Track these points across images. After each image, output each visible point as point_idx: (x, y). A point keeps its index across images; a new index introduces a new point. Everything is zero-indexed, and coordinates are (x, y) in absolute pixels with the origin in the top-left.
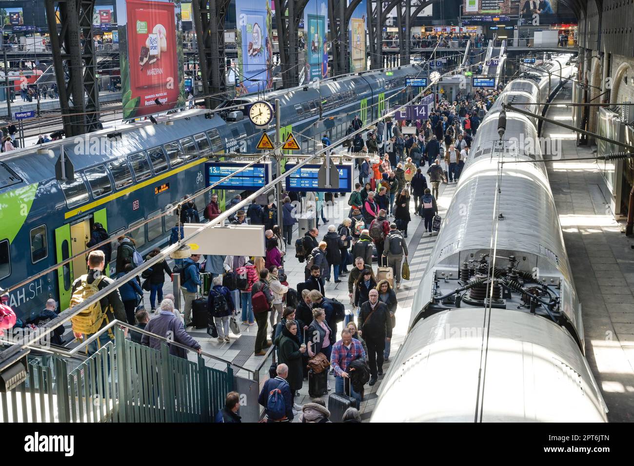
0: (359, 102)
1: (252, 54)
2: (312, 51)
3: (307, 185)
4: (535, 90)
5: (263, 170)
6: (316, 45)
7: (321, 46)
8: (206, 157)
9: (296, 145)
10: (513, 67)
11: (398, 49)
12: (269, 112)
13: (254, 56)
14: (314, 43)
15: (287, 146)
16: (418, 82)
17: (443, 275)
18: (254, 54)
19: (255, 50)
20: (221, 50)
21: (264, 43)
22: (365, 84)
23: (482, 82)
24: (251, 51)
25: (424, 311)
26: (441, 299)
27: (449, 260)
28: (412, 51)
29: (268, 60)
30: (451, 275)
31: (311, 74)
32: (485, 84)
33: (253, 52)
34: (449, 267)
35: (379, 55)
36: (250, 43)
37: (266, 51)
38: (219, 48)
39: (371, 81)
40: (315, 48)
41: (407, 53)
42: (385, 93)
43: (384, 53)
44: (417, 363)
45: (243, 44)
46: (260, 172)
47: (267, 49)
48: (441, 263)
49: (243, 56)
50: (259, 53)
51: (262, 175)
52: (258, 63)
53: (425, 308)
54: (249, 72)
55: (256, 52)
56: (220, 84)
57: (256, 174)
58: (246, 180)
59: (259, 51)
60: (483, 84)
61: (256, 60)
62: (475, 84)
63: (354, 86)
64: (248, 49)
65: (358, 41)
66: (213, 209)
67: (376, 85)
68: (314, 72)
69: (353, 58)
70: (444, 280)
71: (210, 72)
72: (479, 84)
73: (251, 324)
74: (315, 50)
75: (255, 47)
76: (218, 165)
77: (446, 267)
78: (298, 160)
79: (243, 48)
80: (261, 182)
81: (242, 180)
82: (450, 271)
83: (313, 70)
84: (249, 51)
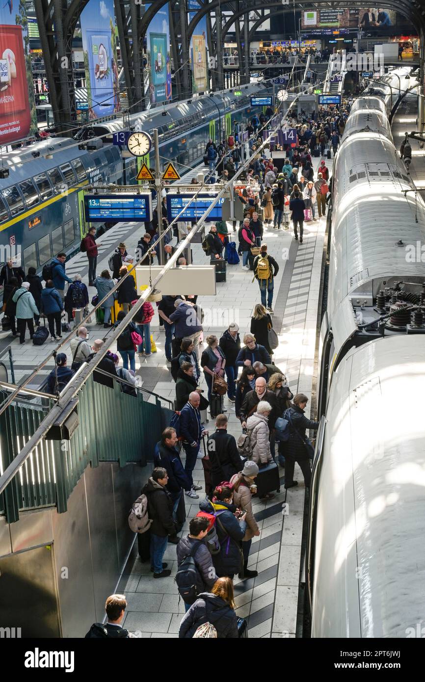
0: (207, 124)
1: (99, 76)
2: (156, 71)
3: (189, 215)
4: (382, 105)
5: (143, 201)
6: (160, 64)
7: (164, 66)
8: (85, 190)
9: (176, 175)
10: (352, 82)
11: (236, 66)
12: (147, 142)
13: (101, 79)
14: (157, 62)
15: (166, 176)
16: (263, 101)
17: (358, 303)
18: (101, 76)
19: (101, 73)
20: (70, 74)
21: (110, 66)
22: (212, 105)
23: (327, 99)
24: (98, 73)
25: (351, 339)
26: (364, 327)
27: (363, 289)
28: (252, 67)
29: (115, 83)
30: (366, 303)
31: (156, 95)
32: (331, 102)
33: (100, 74)
34: (363, 295)
35: (220, 73)
36: (97, 65)
37: (112, 73)
38: (68, 72)
39: (218, 102)
40: (159, 67)
41: (247, 70)
42: (232, 113)
43: (225, 71)
44: (370, 389)
45: (90, 67)
46: (141, 203)
47: (113, 71)
48: (355, 291)
49: (91, 79)
50: (106, 76)
51: (143, 207)
52: (105, 86)
53: (351, 336)
54: (98, 96)
55: (103, 75)
56: (70, 110)
57: (136, 205)
58: (127, 212)
59: (106, 73)
60: (329, 102)
61: (103, 84)
62: (321, 102)
63: (201, 107)
64: (95, 72)
65: (200, 59)
66: (90, 241)
67: (222, 105)
68: (159, 93)
69: (195, 78)
70: (360, 308)
71: (59, 98)
72: (325, 102)
73: (148, 356)
74: (159, 70)
75: (101, 69)
76: (97, 197)
77: (360, 295)
78: (178, 191)
79: (90, 71)
80: (142, 213)
81: (123, 212)
82: (365, 299)
83: (158, 91)
84: (96, 74)
